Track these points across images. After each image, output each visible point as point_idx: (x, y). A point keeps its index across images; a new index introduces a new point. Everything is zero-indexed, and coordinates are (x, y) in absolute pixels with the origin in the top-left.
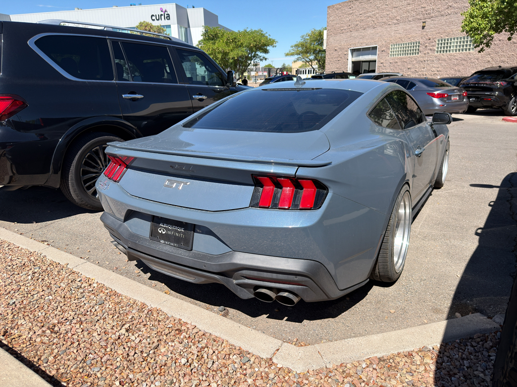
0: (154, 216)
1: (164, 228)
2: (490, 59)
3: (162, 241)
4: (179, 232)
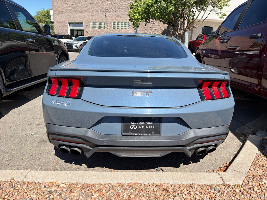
1: (135, 125)
4: (149, 126)
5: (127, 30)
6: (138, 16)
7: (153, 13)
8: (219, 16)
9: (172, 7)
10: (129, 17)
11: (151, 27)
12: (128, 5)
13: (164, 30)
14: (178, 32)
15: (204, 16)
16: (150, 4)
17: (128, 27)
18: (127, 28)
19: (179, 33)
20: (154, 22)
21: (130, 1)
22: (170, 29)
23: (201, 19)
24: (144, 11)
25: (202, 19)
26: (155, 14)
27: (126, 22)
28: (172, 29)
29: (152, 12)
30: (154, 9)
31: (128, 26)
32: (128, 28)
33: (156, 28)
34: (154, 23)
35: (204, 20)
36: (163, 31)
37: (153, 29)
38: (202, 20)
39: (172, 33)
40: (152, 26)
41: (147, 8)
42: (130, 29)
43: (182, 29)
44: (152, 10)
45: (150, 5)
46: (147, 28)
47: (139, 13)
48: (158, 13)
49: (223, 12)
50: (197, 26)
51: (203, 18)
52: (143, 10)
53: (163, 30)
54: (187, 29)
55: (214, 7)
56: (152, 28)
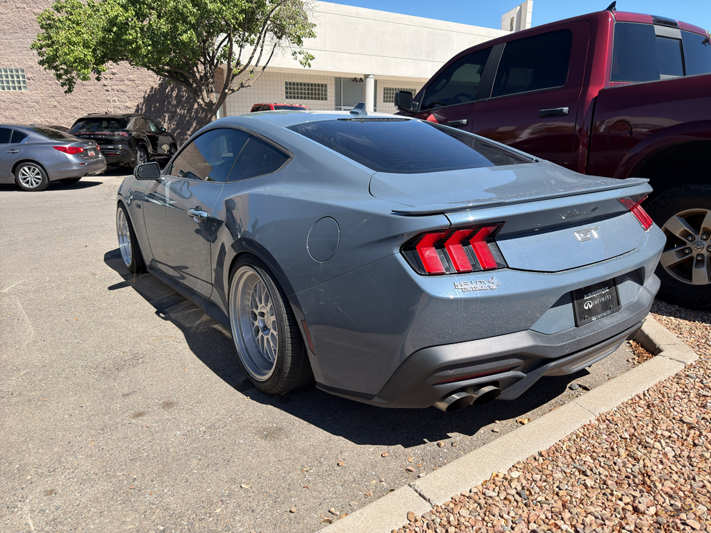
0: (571, 292)
1: (590, 299)
2: (56, 104)
3: (594, 319)
4: (604, 295)
5: (22, 93)
6: (86, 53)
7: (133, 46)
8: (298, 60)
9: (189, 32)
10: (39, 54)
11: (105, 86)
12: (9, 15)
13: (150, 92)
14: (203, 99)
15: (262, 58)
16: (120, 18)
17: (22, 85)
18: (20, 88)
19: (207, 100)
20: (114, 71)
21: (15, 2)
22: (167, 91)
23: (256, 65)
24: (104, 37)
25: (259, 65)
26: (138, 48)
27: (13, 68)
28: (172, 90)
29: (130, 43)
30: (134, 35)
31: (24, 82)
32: (25, 87)
33: (123, 88)
34: (113, 74)
35: (264, 68)
36: (146, 96)
37: (113, 90)
38: (259, 69)
39: (175, 102)
40: (109, 80)
41: (112, 31)
42: (31, 91)
43: (212, 91)
44: (131, 37)
45: (122, 23)
46: (92, 88)
47: (86, 45)
48: (149, 48)
49: (305, 51)
50: (251, 84)
51: (262, 63)
52: (101, 34)
53: (148, 92)
54: (227, 91)
55: (280, 38)
56: (109, 88)
